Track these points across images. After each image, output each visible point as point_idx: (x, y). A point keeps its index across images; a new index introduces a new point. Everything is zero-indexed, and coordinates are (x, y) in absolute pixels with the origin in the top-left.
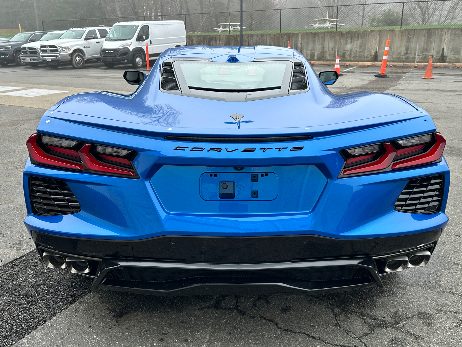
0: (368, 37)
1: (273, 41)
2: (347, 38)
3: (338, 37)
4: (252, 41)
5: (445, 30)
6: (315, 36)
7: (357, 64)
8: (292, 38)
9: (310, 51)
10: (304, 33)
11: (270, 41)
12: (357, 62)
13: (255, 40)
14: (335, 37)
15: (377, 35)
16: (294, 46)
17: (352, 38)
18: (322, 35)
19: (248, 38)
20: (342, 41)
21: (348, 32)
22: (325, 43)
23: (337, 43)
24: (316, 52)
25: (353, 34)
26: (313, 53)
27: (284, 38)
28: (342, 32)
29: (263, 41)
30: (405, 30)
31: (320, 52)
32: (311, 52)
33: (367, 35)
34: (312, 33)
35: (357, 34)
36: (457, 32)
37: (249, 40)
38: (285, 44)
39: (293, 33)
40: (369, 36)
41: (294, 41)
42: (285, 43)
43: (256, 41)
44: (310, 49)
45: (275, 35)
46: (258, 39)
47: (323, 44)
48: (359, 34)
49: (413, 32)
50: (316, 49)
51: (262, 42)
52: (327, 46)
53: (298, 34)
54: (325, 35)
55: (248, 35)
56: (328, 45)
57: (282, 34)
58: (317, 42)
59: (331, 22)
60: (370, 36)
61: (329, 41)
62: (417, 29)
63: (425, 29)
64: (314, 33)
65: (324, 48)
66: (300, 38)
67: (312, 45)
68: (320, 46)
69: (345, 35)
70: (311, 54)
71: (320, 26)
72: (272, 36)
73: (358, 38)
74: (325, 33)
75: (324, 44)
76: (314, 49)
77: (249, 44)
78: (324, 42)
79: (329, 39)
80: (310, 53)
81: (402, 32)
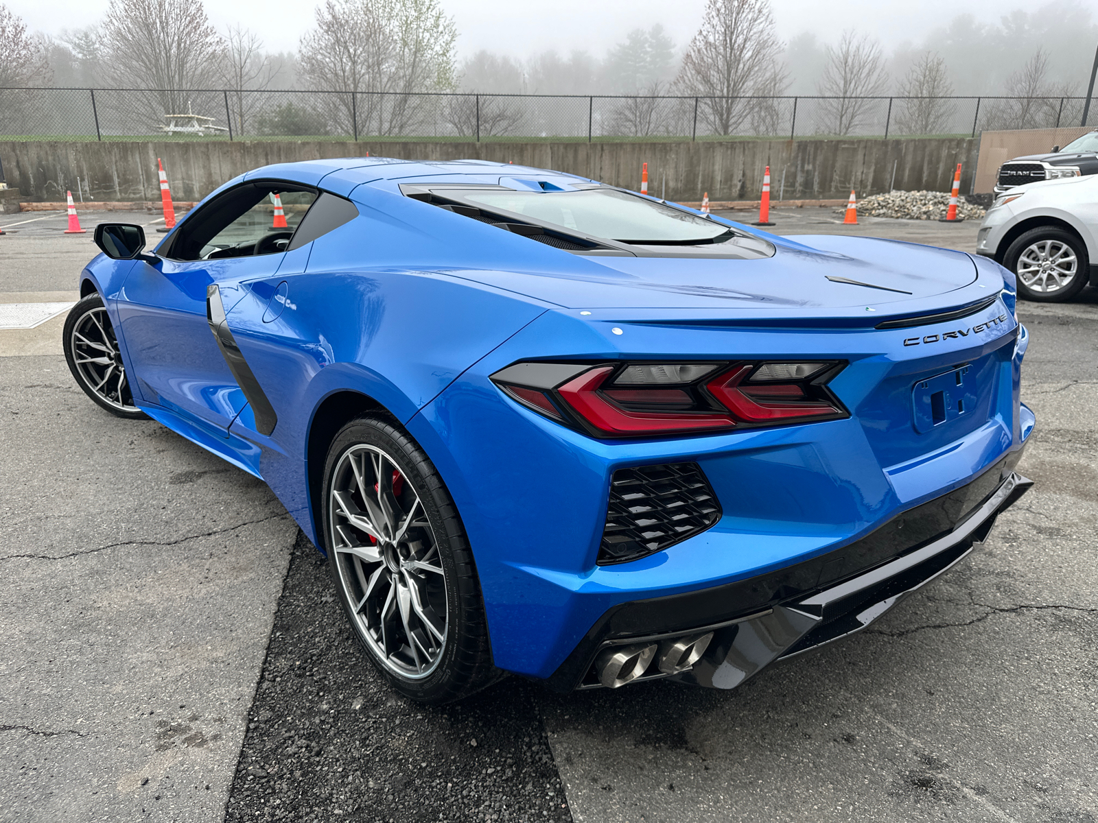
0: (298, 155)
1: (84, 158)
2: (256, 156)
3: (239, 154)
4: (26, 159)
5: (431, 146)
6: (186, 151)
7: (291, 208)
8: (131, 152)
9: (181, 182)
10: (159, 143)
11: (76, 159)
12: (291, 206)
13: (36, 156)
14: (232, 153)
15: (316, 152)
16: (140, 171)
17: (267, 155)
18: (203, 149)
19: (14, 150)
20: (248, 162)
21: (258, 144)
22: (212, 165)
23: (238, 165)
24: (194, 183)
25: (269, 149)
26: (188, 184)
27: (113, 154)
28: (244, 143)
29: (57, 158)
30: (364, 143)
31: (205, 184)
32: (184, 183)
33: (297, 151)
34: (178, 144)
35: (275, 149)
36: (450, 150)
37: (16, 155)
38: (116, 166)
39: (132, 143)
40: (299, 153)
41: (138, 160)
42: (118, 164)
43: (38, 158)
44: (179, 176)
45: (86, 145)
46: (42, 153)
47: (207, 168)
48: (279, 149)
49: (378, 146)
50: (194, 177)
51: (54, 160)
52: (218, 171)
53: (145, 145)
54: (208, 148)
55: (13, 144)
56: (218, 168)
57: (104, 143)
58: (194, 163)
59: (200, 122)
60: (302, 154)
61: (220, 161)
62: (385, 143)
63: (398, 143)
64: (184, 144)
65: (210, 175)
66: (151, 153)
67: (183, 169)
68: (203, 170)
69: (252, 150)
70: (184, 187)
71: (179, 129)
72: (80, 148)
73: (280, 156)
74: (207, 144)
75: (210, 167)
76: (190, 178)
77: (21, 164)
78: (209, 163)
79: (219, 157)
80: (181, 185)
81: (360, 148)
